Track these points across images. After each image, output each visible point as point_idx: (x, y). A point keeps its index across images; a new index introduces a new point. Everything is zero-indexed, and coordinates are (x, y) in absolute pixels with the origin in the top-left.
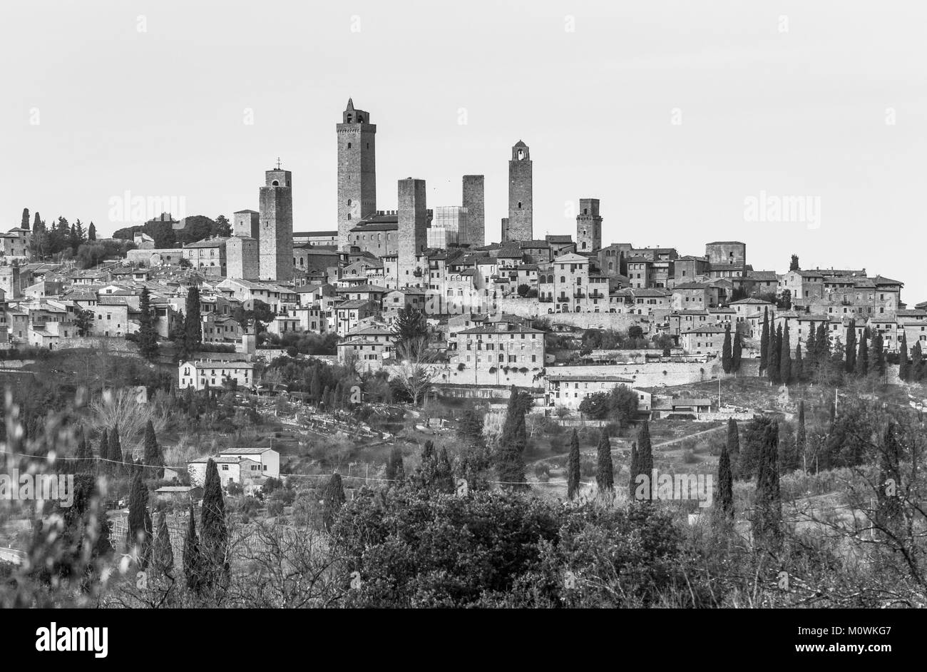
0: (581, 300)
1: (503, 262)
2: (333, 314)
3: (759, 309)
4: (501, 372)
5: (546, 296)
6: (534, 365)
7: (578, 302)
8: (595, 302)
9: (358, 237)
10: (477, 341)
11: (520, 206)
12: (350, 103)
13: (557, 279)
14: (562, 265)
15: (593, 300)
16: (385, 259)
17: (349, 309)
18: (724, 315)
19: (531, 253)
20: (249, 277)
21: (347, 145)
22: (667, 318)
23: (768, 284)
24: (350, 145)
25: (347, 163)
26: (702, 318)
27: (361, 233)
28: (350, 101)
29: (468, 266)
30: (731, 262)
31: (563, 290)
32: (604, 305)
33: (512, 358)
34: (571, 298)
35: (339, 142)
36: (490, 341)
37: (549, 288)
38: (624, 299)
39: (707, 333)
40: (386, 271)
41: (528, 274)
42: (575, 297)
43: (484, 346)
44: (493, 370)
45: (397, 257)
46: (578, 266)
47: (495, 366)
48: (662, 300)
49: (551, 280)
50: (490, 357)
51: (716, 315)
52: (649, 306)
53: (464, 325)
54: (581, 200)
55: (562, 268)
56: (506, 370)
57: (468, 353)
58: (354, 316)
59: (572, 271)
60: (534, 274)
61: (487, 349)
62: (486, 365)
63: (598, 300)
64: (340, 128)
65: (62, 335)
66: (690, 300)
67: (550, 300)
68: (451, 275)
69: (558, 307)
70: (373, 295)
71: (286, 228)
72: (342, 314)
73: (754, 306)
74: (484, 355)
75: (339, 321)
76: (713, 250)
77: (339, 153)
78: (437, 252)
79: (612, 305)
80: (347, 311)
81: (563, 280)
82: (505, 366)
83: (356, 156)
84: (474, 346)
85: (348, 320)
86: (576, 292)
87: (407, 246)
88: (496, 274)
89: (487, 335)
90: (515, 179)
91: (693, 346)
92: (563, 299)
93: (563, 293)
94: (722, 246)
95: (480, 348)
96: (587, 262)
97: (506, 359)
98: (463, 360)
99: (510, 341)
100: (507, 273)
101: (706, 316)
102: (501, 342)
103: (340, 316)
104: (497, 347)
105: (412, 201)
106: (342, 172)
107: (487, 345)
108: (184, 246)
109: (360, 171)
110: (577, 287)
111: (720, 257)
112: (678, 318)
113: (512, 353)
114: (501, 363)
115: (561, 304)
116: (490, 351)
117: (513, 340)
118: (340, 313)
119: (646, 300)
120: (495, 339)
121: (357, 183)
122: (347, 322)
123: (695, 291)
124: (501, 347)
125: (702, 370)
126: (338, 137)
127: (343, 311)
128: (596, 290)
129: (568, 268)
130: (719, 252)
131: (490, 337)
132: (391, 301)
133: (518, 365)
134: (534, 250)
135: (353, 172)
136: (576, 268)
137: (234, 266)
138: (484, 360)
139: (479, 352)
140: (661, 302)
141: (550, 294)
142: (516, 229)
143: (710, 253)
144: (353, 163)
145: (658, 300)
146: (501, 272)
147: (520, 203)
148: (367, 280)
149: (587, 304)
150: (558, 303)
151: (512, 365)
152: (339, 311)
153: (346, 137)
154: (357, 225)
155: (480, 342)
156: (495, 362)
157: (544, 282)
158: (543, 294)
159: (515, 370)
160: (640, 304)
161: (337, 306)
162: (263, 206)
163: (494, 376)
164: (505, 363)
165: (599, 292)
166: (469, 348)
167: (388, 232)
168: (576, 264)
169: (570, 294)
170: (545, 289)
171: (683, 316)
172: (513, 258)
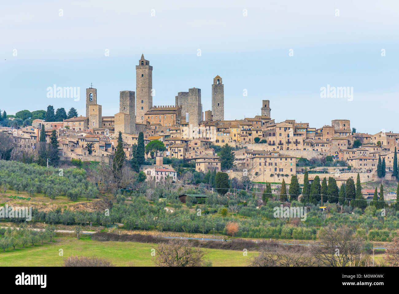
0: (289, 144)
1: (243, 127)
2: (169, 149)
3: (374, 149)
4: (276, 176)
5: (272, 143)
6: (292, 173)
7: (288, 145)
8: (296, 145)
9: (149, 117)
10: (264, 161)
11: (218, 105)
12: (143, 56)
13: (277, 134)
14: (280, 128)
15: (295, 144)
16: (181, 126)
17: (178, 147)
18: (363, 152)
19: (253, 123)
20: (126, 132)
21: (141, 75)
22: (337, 153)
23: (367, 139)
24: (143, 75)
25: (141, 84)
26: (354, 153)
27: (151, 115)
28: (143, 55)
29: (226, 129)
30: (344, 129)
31: (280, 140)
32: (300, 146)
33: (281, 170)
34: (285, 143)
35: (137, 74)
36: (270, 161)
37: (273, 138)
38: (310, 144)
39: (364, 159)
40: (181, 131)
41: (257, 132)
42: (287, 143)
43: (267, 164)
44: (272, 175)
45: (188, 125)
46: (288, 128)
47: (273, 174)
48: (327, 145)
49: (274, 135)
50: (270, 169)
51: (359, 151)
52: (322, 147)
53: (242, 155)
54: (263, 101)
55: (280, 129)
56: (278, 175)
57: (260, 167)
58: (180, 151)
59: (285, 131)
60: (260, 132)
61: (269, 165)
62: (268, 173)
63: (298, 144)
64: (137, 68)
65: (84, 154)
66: (340, 145)
67: (274, 144)
68: (218, 133)
69: (278, 147)
70: (182, 141)
71: (133, 110)
72: (174, 150)
73: (372, 148)
74: (268, 168)
75: (172, 153)
76: (336, 123)
77: (137, 79)
78: (208, 123)
79: (304, 147)
80: (176, 149)
81: (280, 134)
82: (277, 174)
83: (146, 80)
84: (263, 164)
85: (177, 153)
86: (287, 141)
87: (193, 119)
88: (239, 132)
89: (269, 159)
90: (216, 92)
91: (358, 165)
92: (281, 144)
93: (280, 141)
94: (340, 122)
95: (265, 165)
96: (292, 126)
97: (278, 170)
98: (258, 170)
99: (280, 161)
100: (245, 132)
101: (355, 152)
102: (276, 162)
103: (173, 151)
104: (274, 164)
105: (196, 98)
106: (139, 87)
107: (269, 163)
108: (64, 120)
109: (148, 87)
110: (287, 138)
111: (339, 126)
112: (342, 153)
113: (281, 167)
114: (276, 172)
115: (280, 146)
116: (271, 166)
117: (282, 161)
118: (173, 149)
119: (320, 145)
120: (273, 161)
121: (146, 93)
122: (176, 154)
123: (342, 141)
124: (276, 165)
125: (368, 176)
126: (137, 72)
127: (175, 148)
128: (297, 140)
129: (283, 129)
130: (338, 124)
131: (270, 159)
132: (193, 144)
133: (284, 173)
134: (254, 122)
135: (144, 88)
136: (287, 129)
137: (119, 127)
138: (268, 170)
139: (265, 167)
140: (326, 146)
141: (274, 141)
142: (217, 115)
143: (334, 125)
144: (144, 83)
145: (325, 145)
146: (242, 132)
147: (218, 104)
148: (170, 135)
149: (292, 146)
150: (278, 146)
151: (281, 173)
152: (172, 148)
153: (141, 72)
154: (147, 112)
155: (266, 162)
156: (273, 171)
157: (271, 136)
158: (270, 141)
159: (283, 175)
160: (317, 147)
161: (171, 146)
162: (122, 100)
163: (272, 178)
164: (278, 172)
165: (298, 141)
166: (260, 165)
167: (165, 115)
168: (287, 128)
169: (284, 141)
170: (271, 139)
171: (344, 152)
172: (247, 125)
